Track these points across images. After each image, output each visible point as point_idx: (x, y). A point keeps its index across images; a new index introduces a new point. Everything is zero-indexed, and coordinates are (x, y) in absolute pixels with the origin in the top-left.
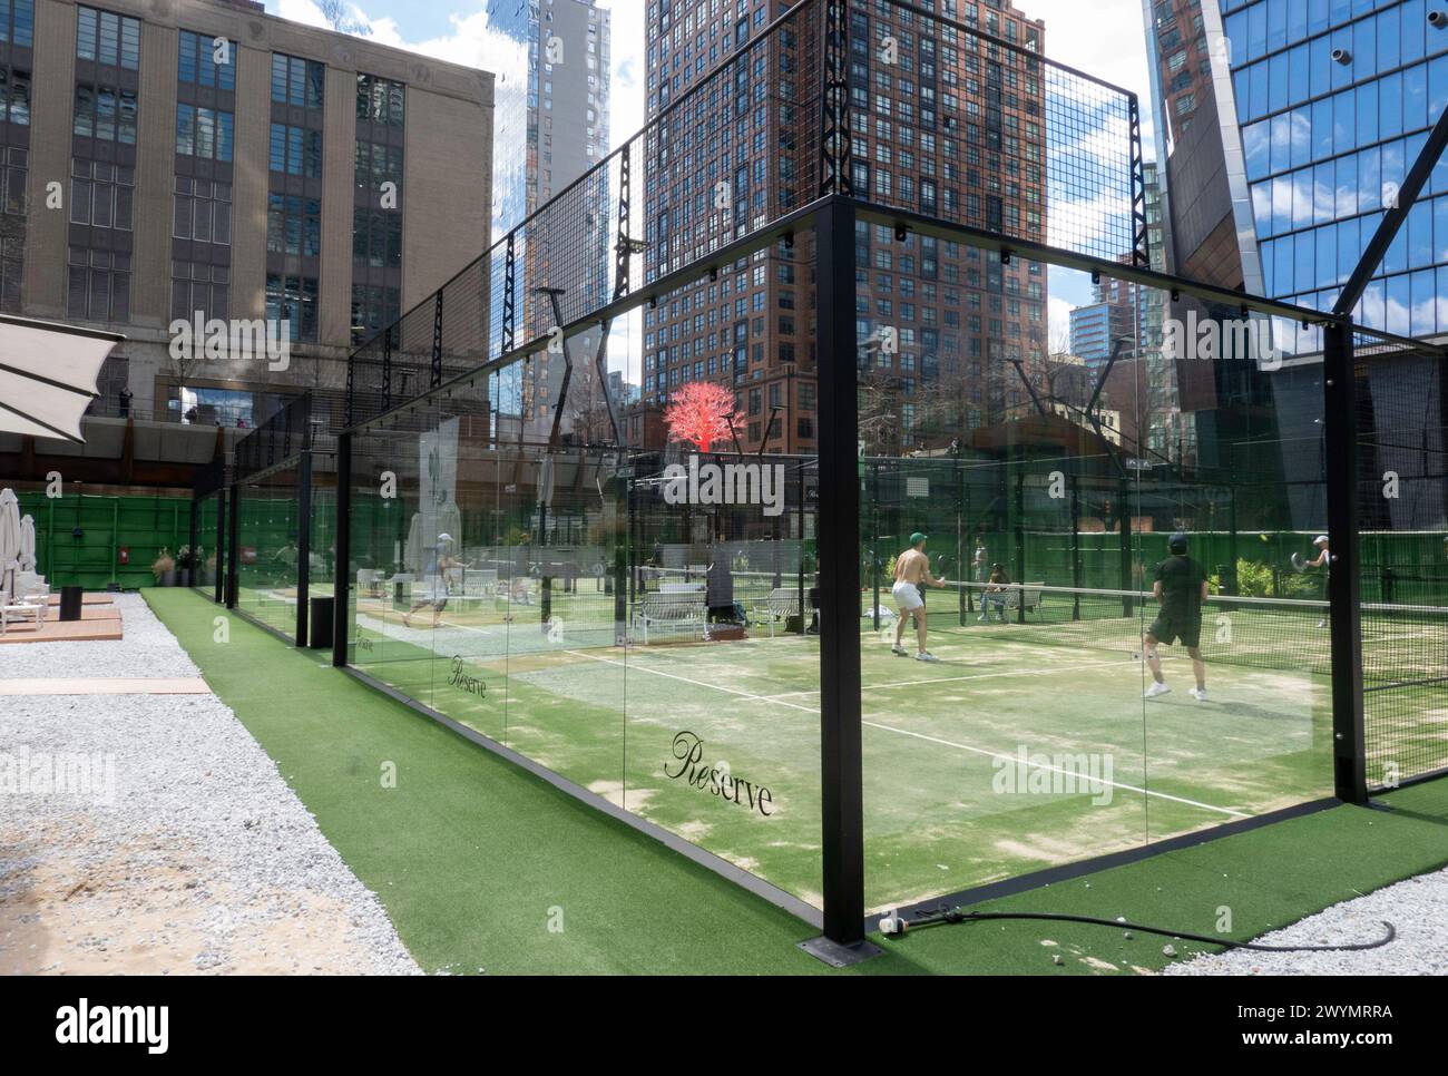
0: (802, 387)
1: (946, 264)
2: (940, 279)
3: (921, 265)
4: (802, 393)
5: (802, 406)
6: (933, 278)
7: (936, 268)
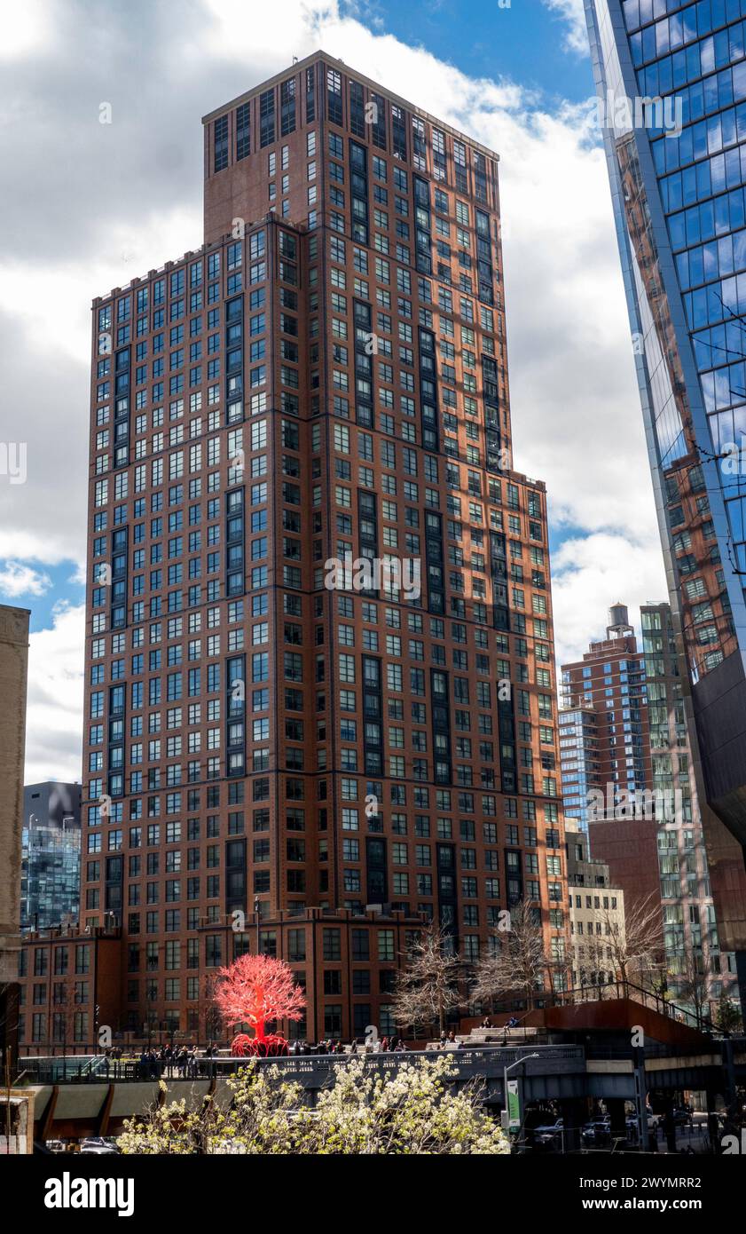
0: (327, 933)
1: (459, 765)
2: (455, 783)
3: (435, 770)
4: (327, 940)
5: (328, 956)
6: (446, 782)
7: (450, 769)
